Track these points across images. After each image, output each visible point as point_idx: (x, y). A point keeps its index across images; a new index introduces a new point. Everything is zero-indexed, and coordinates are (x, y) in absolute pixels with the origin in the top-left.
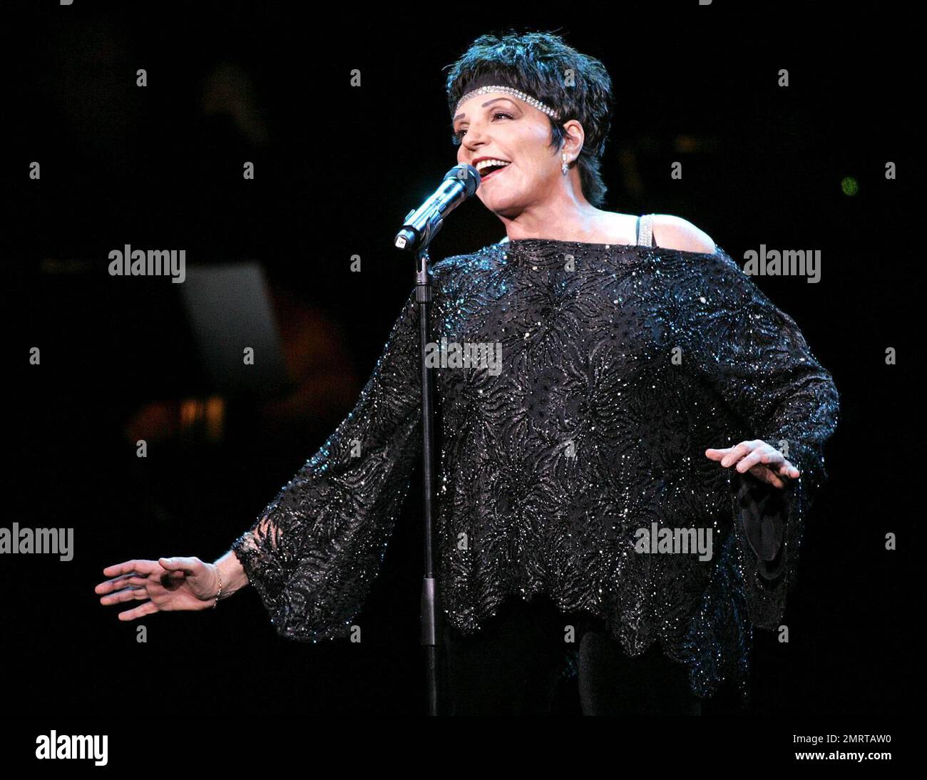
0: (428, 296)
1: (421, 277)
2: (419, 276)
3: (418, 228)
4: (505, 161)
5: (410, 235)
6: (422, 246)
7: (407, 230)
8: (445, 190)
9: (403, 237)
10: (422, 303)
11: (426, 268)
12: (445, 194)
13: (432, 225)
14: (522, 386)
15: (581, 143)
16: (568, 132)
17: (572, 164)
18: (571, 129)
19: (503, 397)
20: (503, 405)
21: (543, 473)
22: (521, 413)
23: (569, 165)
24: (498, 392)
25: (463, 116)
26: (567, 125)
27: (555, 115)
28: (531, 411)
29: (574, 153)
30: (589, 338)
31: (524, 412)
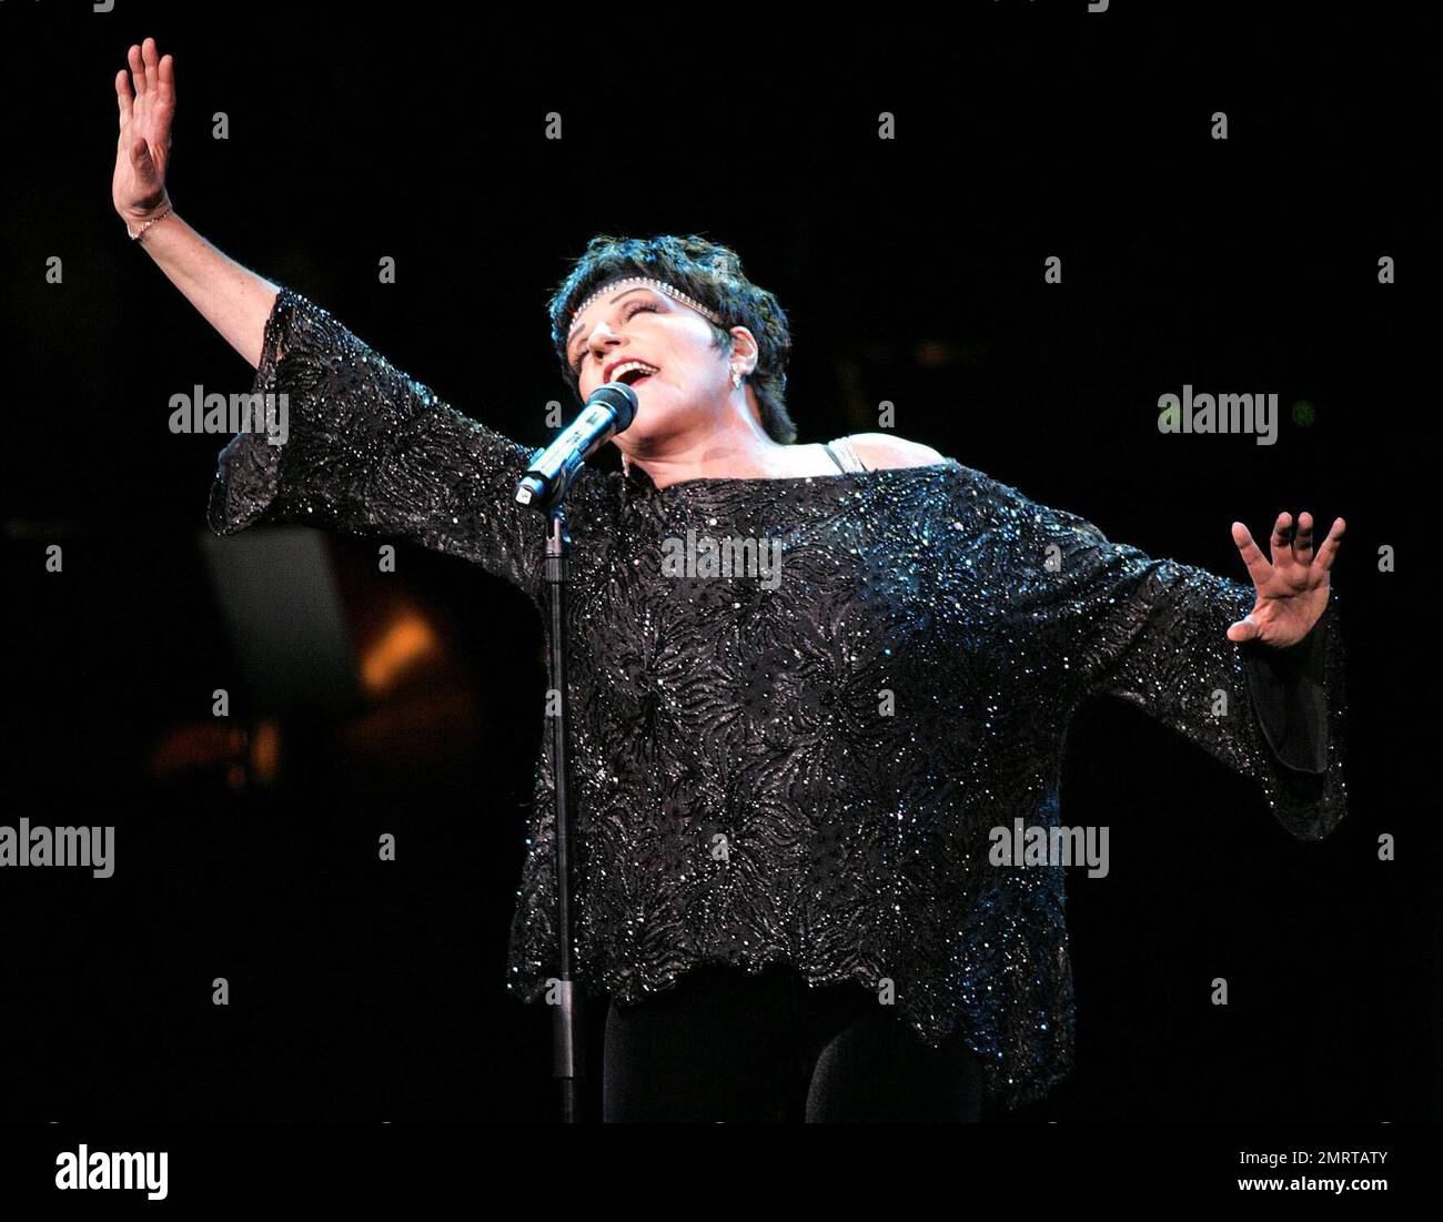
0: (563, 572)
1: (553, 546)
2: (549, 544)
3: (549, 473)
4: (653, 367)
5: (536, 484)
6: (554, 500)
7: (533, 478)
8: (589, 421)
9: (527, 488)
10: (555, 583)
11: (561, 533)
12: (589, 425)
13: (568, 471)
14: (732, 674)
15: (755, 355)
16: (736, 338)
17: (747, 378)
18: (739, 336)
19: (703, 691)
20: (703, 701)
21: (770, 791)
22: (732, 711)
23: (742, 378)
24: (693, 682)
25: (582, 328)
26: (734, 330)
27: (716, 319)
28: (749, 708)
29: (749, 363)
30: (829, 602)
31: (737, 709)
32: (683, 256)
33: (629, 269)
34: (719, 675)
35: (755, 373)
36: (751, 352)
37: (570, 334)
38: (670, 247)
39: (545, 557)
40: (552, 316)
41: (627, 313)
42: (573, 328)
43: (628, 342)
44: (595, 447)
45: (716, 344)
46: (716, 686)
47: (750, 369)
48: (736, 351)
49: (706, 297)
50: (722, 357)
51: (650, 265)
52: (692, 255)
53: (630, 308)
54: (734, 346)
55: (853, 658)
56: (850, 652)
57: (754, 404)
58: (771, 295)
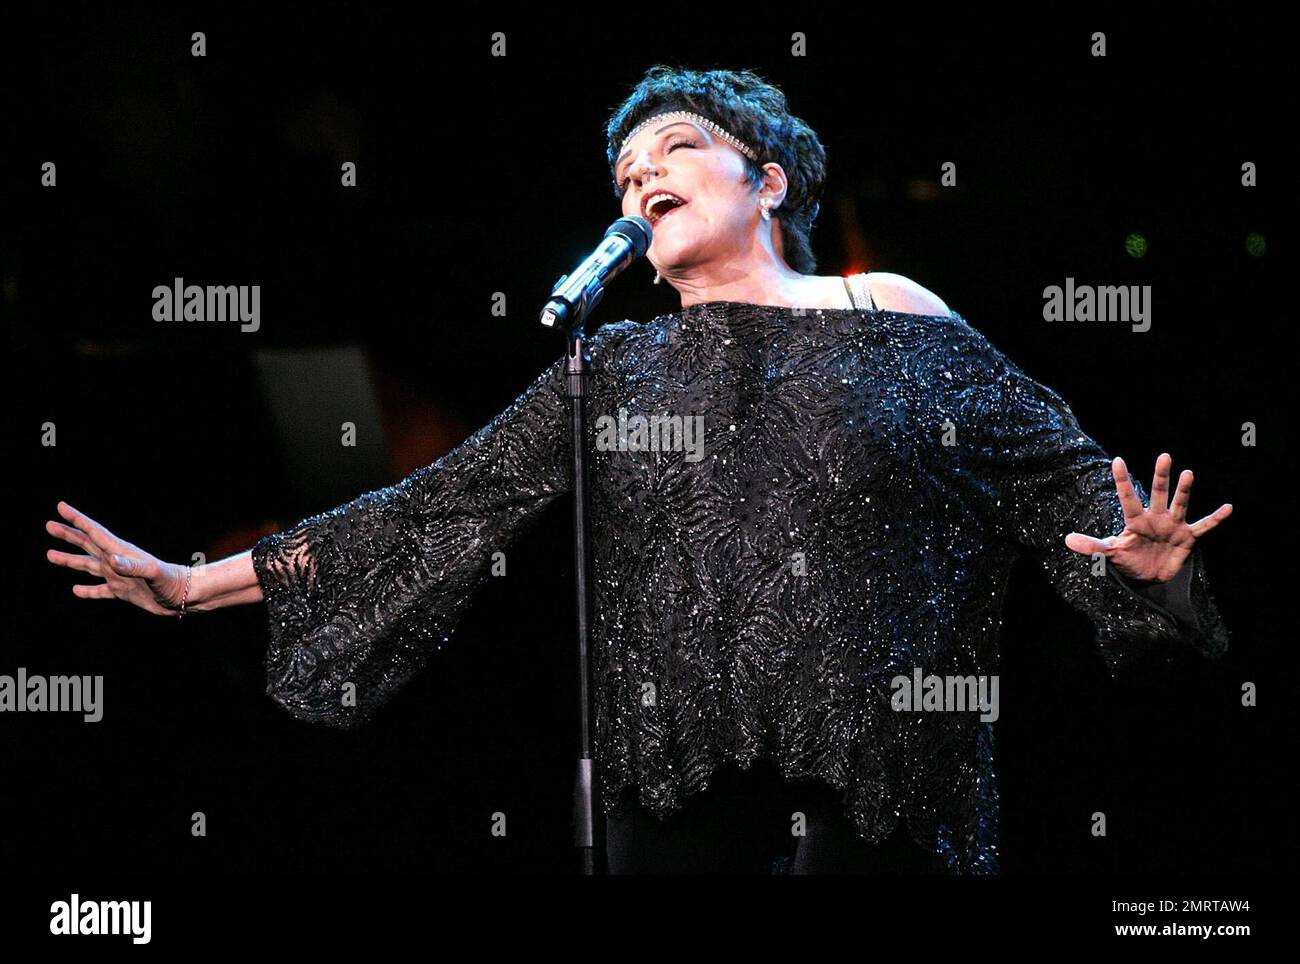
1: (575, 364)
2: (572, 362)
3: (571, 298)
5: (560, 308)
6: (576, 322)
7: (557, 302)
8: (607, 250)
9: (551, 311)
10: (577, 398)
11: (581, 352)
12: (607, 254)
13: (589, 296)
14: (729, 491)
15: (783, 190)
16: (767, 175)
17: (773, 212)
18: (771, 172)
19: (703, 507)
20: (703, 517)
21: (762, 601)
22: (729, 526)
23: (769, 212)
24: (695, 500)
25: (629, 154)
26: (766, 166)
27: (751, 154)
28: (744, 523)
29: (775, 199)
30: (816, 427)
31: (733, 524)
32: (731, 92)
33: (677, 101)
34: (717, 491)
35: (782, 206)
36: (780, 188)
37: (620, 157)
38: (720, 81)
39: (567, 374)
40: (608, 135)
41: (668, 147)
42: (623, 151)
43: (666, 173)
44: (614, 273)
45: (746, 181)
46: (715, 501)
47: (777, 204)
48: (767, 185)
49: (745, 132)
50: (751, 192)
51: (697, 98)
52: (739, 89)
53: (672, 142)
54: (764, 180)
55: (836, 480)
56: (835, 473)
57: (778, 237)
58: (811, 132)
